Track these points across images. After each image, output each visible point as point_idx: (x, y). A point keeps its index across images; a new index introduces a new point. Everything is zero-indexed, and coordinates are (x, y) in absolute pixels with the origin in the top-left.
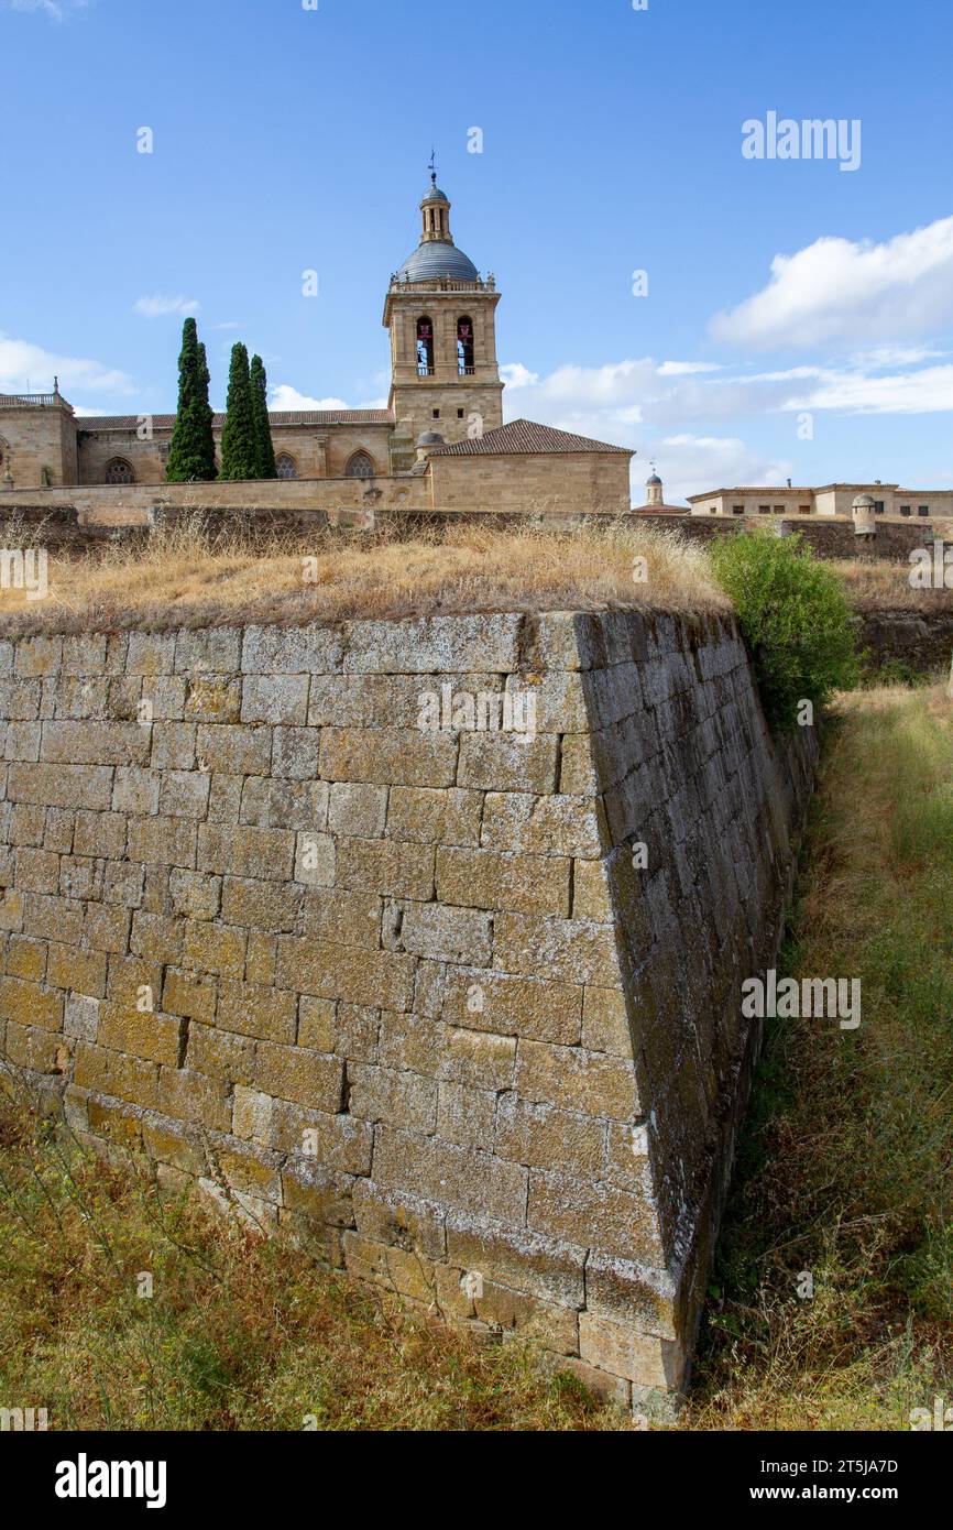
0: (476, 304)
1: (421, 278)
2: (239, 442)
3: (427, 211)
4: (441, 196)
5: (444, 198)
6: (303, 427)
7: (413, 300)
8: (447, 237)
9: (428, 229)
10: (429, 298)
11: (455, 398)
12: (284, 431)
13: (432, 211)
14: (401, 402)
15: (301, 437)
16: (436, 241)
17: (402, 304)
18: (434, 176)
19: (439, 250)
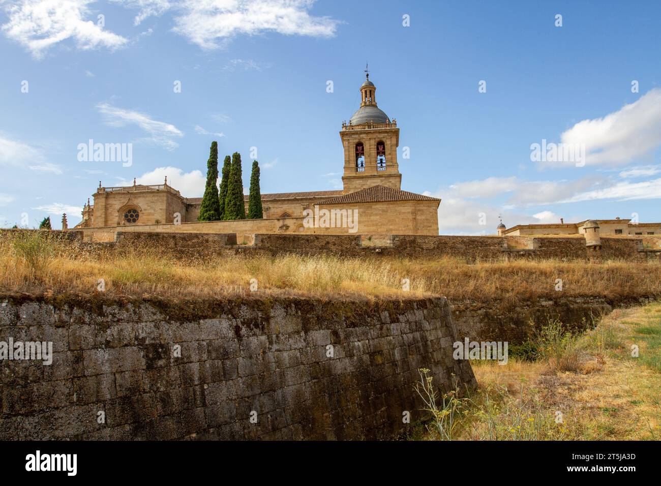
0: (386, 134)
1: (358, 123)
2: (232, 203)
3: (363, 91)
4: (371, 84)
5: (373, 85)
6: (296, 200)
7: (353, 134)
8: (373, 103)
9: (364, 100)
10: (361, 133)
11: (374, 183)
12: (286, 202)
13: (366, 91)
14: (346, 186)
15: (295, 205)
16: (367, 106)
17: (348, 136)
18: (367, 75)
19: (369, 110)
